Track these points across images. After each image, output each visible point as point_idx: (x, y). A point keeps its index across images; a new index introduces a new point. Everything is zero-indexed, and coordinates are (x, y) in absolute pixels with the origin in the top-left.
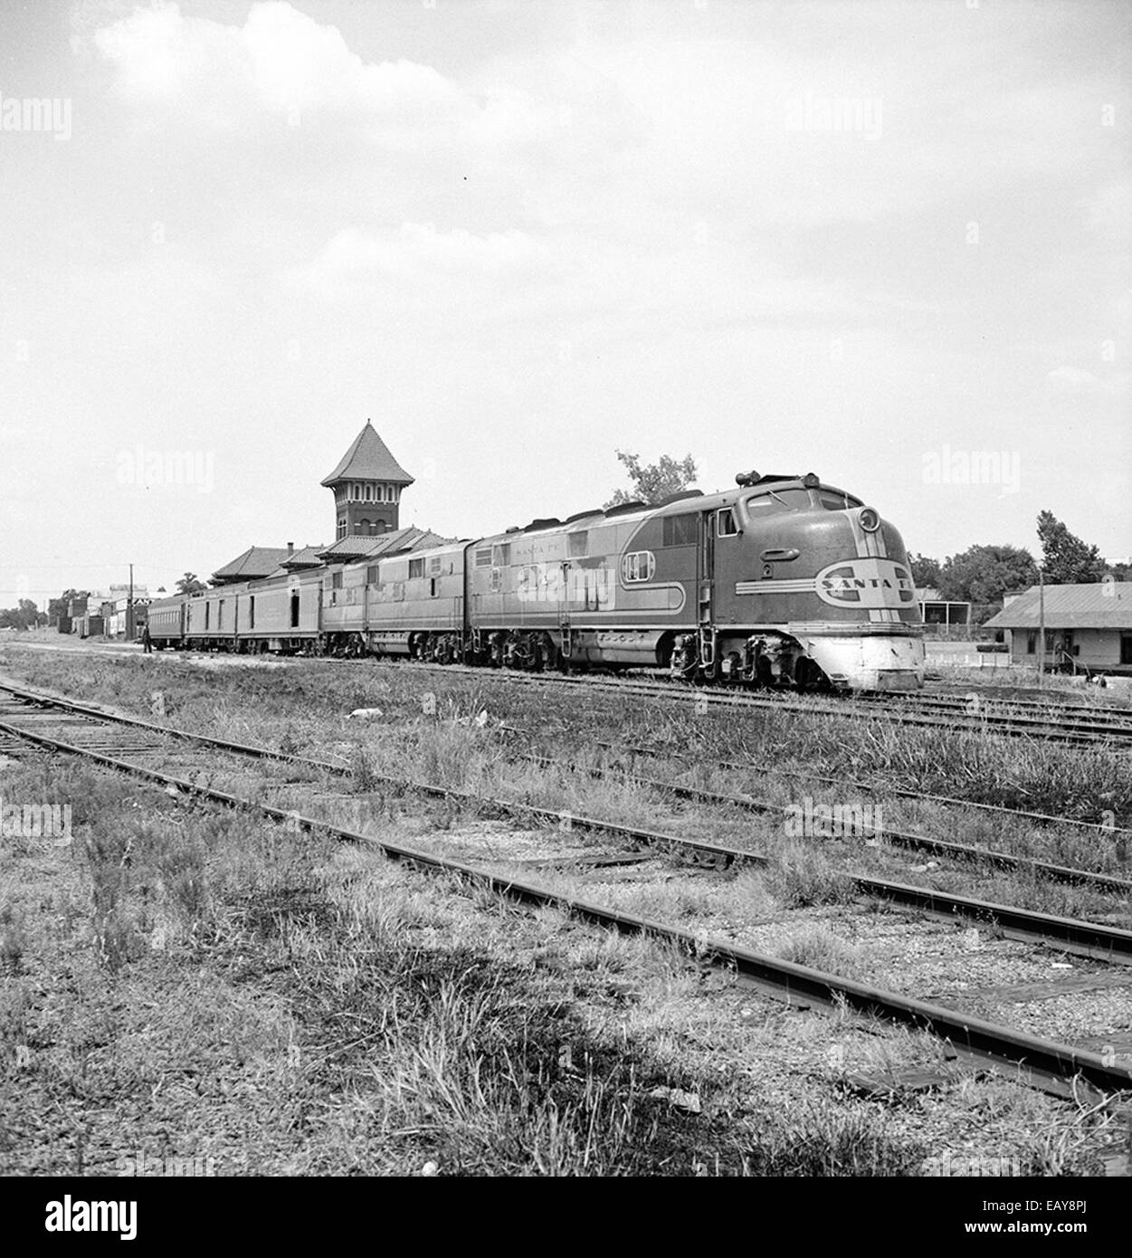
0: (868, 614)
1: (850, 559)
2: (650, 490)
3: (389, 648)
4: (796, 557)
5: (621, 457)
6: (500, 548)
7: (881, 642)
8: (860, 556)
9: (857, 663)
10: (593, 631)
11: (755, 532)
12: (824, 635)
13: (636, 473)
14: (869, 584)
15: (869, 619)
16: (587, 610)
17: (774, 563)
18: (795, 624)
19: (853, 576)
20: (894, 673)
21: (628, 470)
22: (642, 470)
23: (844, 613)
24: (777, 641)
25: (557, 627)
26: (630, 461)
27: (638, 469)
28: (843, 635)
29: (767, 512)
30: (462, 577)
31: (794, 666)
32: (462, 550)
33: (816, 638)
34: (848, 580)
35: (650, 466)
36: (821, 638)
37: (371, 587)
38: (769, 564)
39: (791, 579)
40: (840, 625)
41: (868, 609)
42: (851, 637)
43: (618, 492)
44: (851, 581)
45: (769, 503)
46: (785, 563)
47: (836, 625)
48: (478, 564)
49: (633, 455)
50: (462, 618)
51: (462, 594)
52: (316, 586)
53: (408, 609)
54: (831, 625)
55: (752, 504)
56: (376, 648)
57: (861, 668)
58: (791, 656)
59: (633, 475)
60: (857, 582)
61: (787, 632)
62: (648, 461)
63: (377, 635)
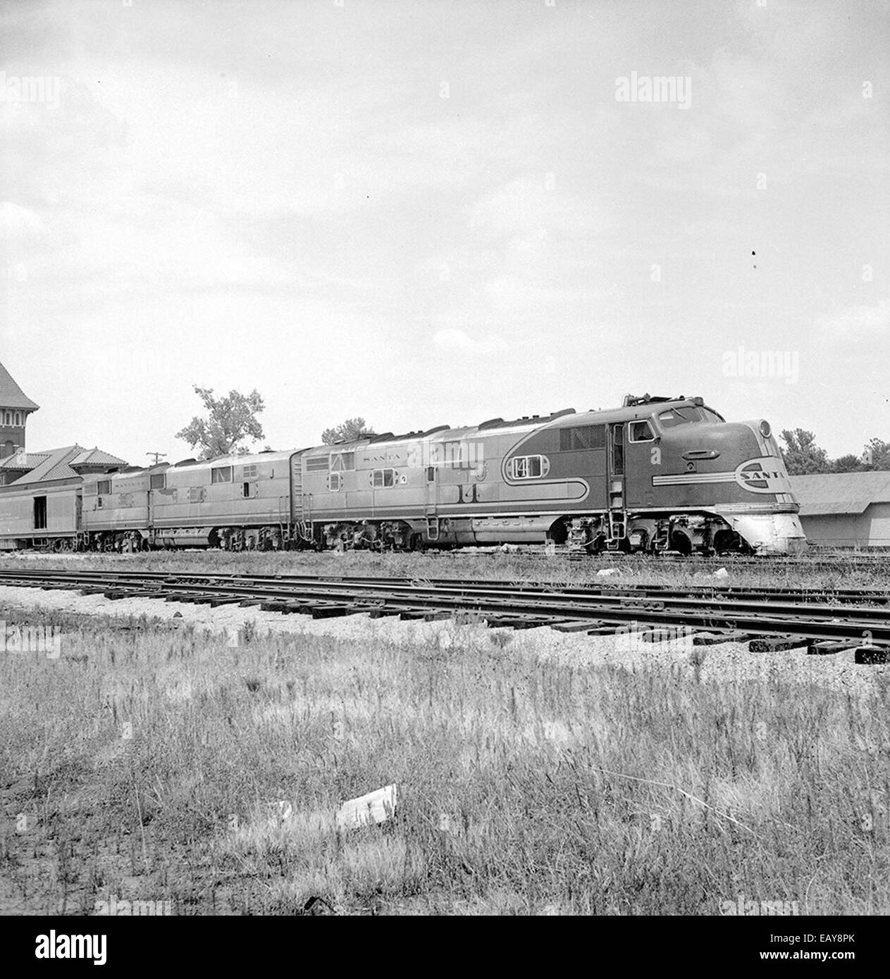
0: (775, 497)
1: (757, 458)
2: (223, 417)
3: (177, 542)
4: (718, 456)
5: (198, 391)
6: (341, 457)
7: (785, 517)
8: (763, 455)
9: (772, 534)
10: (468, 518)
11: (675, 438)
12: (745, 513)
13: (211, 404)
14: (772, 476)
15: (777, 501)
16: (461, 501)
17: (698, 461)
18: (720, 505)
19: (761, 470)
20: (796, 540)
21: (203, 402)
22: (216, 402)
23: (760, 497)
24: (701, 519)
25: (424, 517)
26: (205, 394)
27: (212, 401)
28: (760, 513)
29: (675, 423)
30: (289, 480)
31: (713, 537)
32: (289, 458)
33: (739, 516)
34: (758, 473)
35: (222, 398)
36: (743, 516)
37: (156, 491)
38: (693, 462)
39: (714, 472)
40: (758, 506)
41: (774, 494)
42: (765, 514)
43: (195, 419)
44: (760, 473)
45: (672, 417)
46: (709, 461)
47: (755, 506)
48: (309, 469)
49: (208, 389)
50: (289, 514)
51: (289, 494)
52: (74, 493)
53: (211, 509)
54: (752, 506)
55: (662, 418)
56: (161, 542)
57: (775, 537)
58: (710, 530)
59: (208, 406)
60: (764, 474)
61: (714, 512)
62: (219, 395)
63: (164, 531)
